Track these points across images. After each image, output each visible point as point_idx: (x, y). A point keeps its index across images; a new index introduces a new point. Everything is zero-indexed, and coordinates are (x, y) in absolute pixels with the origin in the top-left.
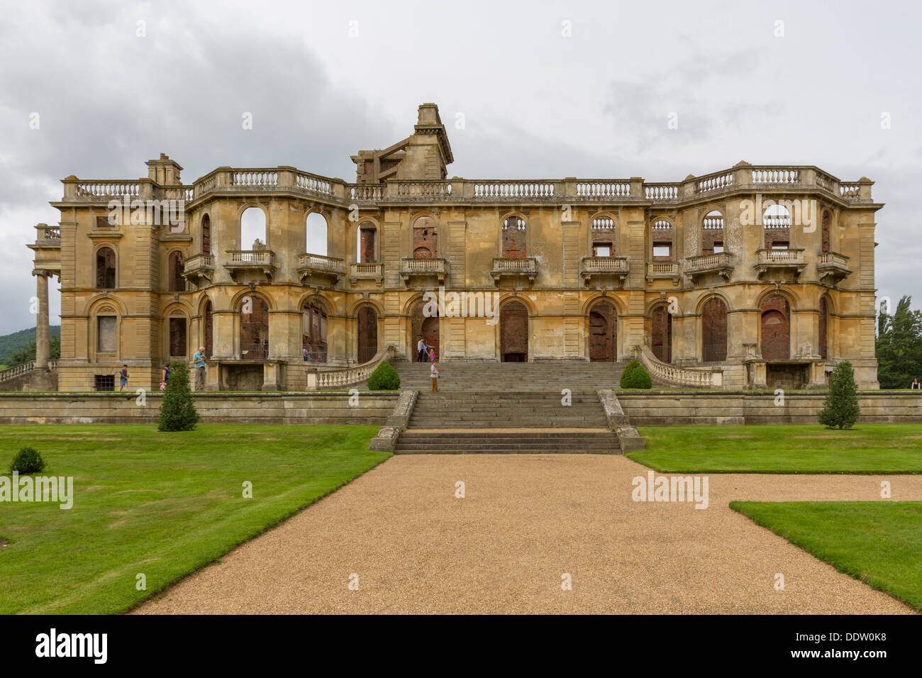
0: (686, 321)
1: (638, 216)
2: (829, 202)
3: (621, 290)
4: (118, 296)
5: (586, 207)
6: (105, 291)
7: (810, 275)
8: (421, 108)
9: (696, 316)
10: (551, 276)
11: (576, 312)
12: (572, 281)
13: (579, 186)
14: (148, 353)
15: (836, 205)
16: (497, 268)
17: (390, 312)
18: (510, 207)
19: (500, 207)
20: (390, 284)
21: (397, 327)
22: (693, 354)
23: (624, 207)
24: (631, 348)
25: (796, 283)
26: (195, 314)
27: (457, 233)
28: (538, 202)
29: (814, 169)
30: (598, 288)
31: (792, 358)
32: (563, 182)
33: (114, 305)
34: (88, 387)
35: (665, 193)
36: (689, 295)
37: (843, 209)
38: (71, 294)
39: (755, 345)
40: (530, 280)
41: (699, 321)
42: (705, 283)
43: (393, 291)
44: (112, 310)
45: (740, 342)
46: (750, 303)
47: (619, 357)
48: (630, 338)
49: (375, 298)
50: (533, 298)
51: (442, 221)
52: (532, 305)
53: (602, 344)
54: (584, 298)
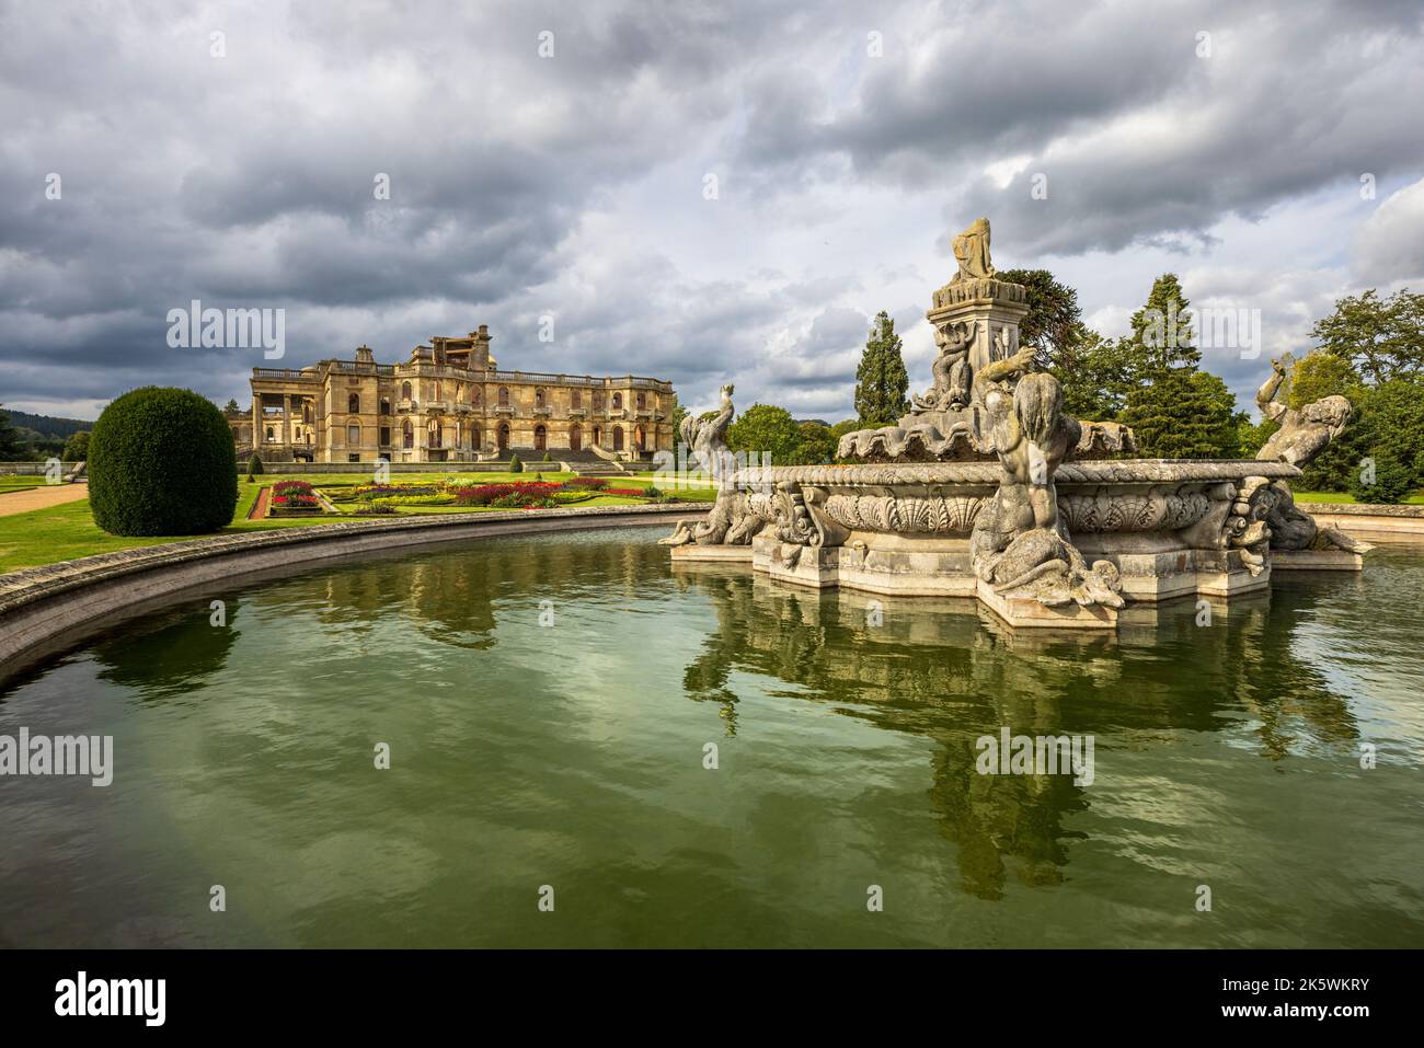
0: (607, 434)
1: (589, 392)
2: (658, 391)
3: (583, 421)
4: (360, 416)
5: (570, 387)
6: (354, 415)
7: (653, 419)
8: (480, 326)
9: (611, 432)
10: (556, 415)
11: (566, 430)
12: (564, 417)
13: (566, 378)
15: (660, 392)
16: (535, 410)
17: (488, 427)
18: (539, 385)
19: (535, 385)
20: (488, 415)
21: (491, 433)
22: (610, 447)
23: (584, 388)
24: (587, 445)
25: (648, 422)
26: (399, 426)
27: (517, 395)
28: (550, 383)
29: (653, 379)
30: (574, 420)
31: (646, 450)
33: (358, 421)
34: (346, 459)
35: (598, 382)
36: (607, 424)
37: (662, 393)
38: (335, 415)
39: (634, 445)
40: (547, 416)
41: (612, 434)
42: (615, 420)
43: (490, 418)
44: (356, 423)
46: (632, 429)
47: (583, 447)
48: (586, 440)
49: (480, 421)
50: (549, 423)
51: (510, 389)
52: (548, 426)
53: (575, 442)
54: (568, 424)
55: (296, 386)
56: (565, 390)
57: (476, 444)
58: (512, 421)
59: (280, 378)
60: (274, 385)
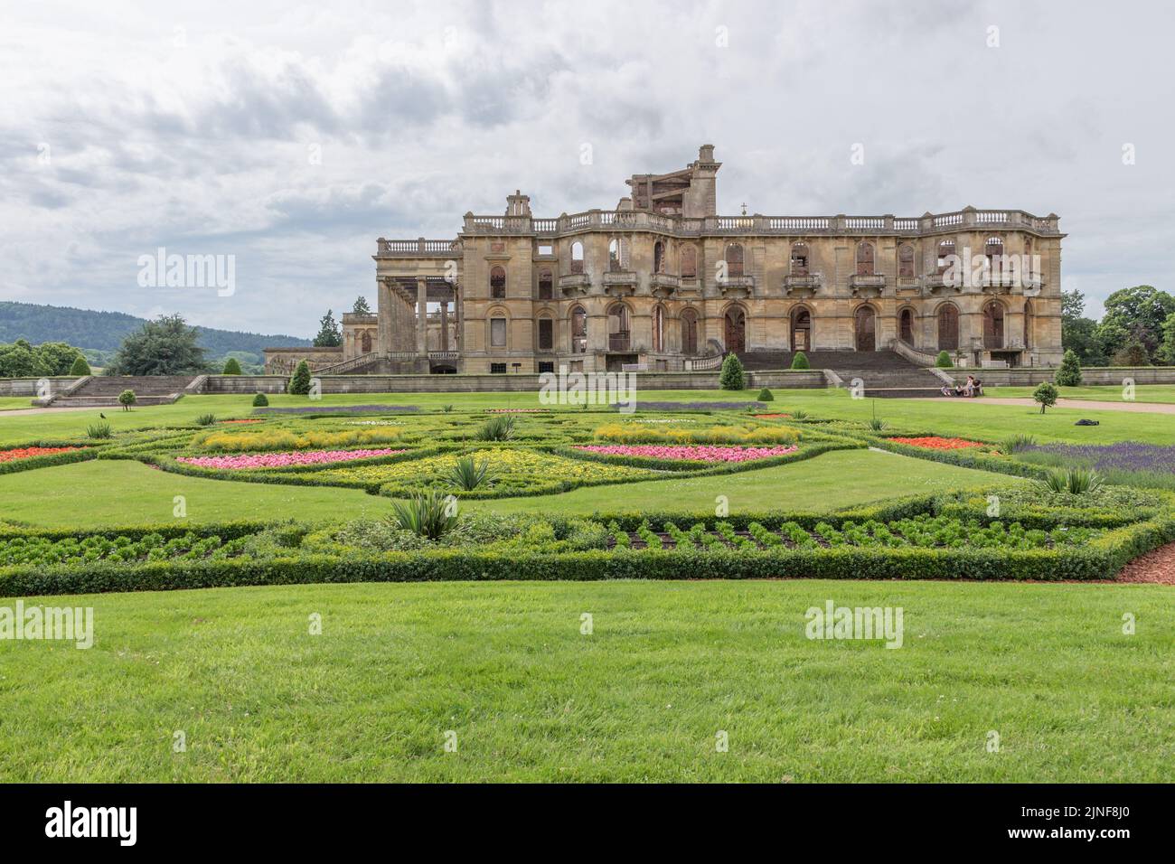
0: (926, 320)
1: (891, 244)
2: (1029, 234)
3: (879, 297)
4: (508, 303)
5: (854, 237)
6: (498, 300)
8: (702, 148)
9: (934, 317)
10: (828, 288)
11: (846, 315)
12: (844, 291)
13: (847, 221)
14: (531, 347)
15: (1033, 236)
16: (790, 281)
17: (710, 315)
18: (798, 237)
19: (790, 237)
20: (710, 294)
21: (715, 326)
22: (931, 345)
23: (881, 237)
24: (887, 340)
25: (1008, 294)
26: (565, 317)
27: (759, 256)
28: (818, 233)
29: (1019, 212)
30: (863, 297)
31: (1005, 347)
32: (835, 218)
33: (505, 311)
34: (486, 372)
35: (908, 225)
36: (927, 301)
37: (1038, 237)
38: (472, 302)
39: (980, 338)
40: (812, 291)
41: (936, 321)
42: (940, 293)
43: (712, 299)
44: (502, 313)
45: (969, 336)
46: (975, 308)
47: (878, 347)
48: (886, 333)
49: (697, 304)
50: (815, 304)
51: (747, 246)
52: (813, 309)
53: (865, 339)
54: (852, 304)
55: (432, 264)
56: (844, 243)
57: (689, 348)
58: (749, 303)
59: (410, 253)
60: (404, 264)
